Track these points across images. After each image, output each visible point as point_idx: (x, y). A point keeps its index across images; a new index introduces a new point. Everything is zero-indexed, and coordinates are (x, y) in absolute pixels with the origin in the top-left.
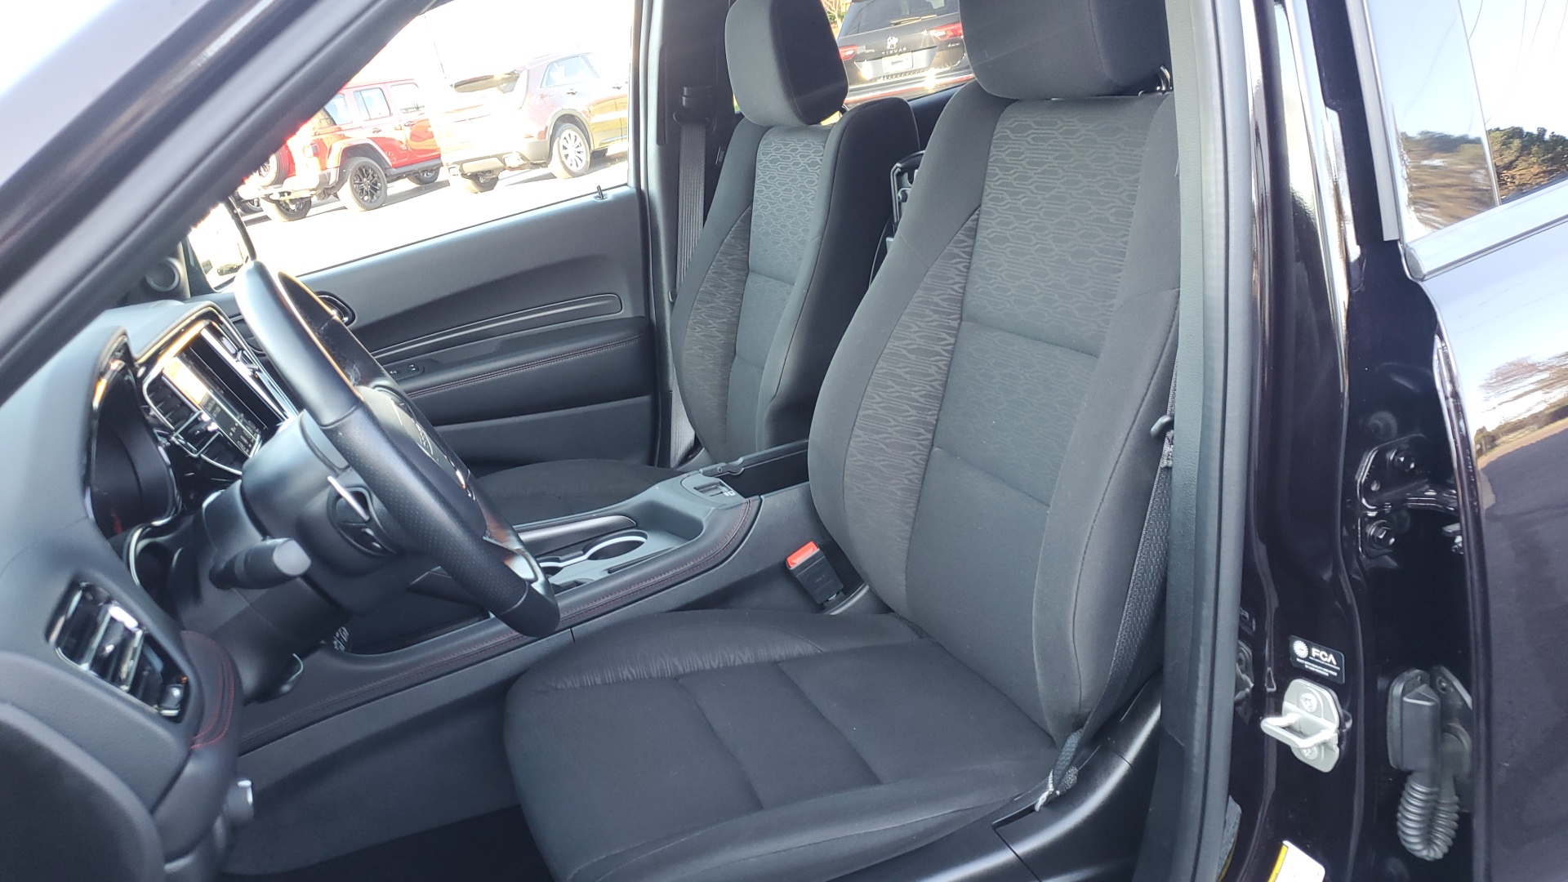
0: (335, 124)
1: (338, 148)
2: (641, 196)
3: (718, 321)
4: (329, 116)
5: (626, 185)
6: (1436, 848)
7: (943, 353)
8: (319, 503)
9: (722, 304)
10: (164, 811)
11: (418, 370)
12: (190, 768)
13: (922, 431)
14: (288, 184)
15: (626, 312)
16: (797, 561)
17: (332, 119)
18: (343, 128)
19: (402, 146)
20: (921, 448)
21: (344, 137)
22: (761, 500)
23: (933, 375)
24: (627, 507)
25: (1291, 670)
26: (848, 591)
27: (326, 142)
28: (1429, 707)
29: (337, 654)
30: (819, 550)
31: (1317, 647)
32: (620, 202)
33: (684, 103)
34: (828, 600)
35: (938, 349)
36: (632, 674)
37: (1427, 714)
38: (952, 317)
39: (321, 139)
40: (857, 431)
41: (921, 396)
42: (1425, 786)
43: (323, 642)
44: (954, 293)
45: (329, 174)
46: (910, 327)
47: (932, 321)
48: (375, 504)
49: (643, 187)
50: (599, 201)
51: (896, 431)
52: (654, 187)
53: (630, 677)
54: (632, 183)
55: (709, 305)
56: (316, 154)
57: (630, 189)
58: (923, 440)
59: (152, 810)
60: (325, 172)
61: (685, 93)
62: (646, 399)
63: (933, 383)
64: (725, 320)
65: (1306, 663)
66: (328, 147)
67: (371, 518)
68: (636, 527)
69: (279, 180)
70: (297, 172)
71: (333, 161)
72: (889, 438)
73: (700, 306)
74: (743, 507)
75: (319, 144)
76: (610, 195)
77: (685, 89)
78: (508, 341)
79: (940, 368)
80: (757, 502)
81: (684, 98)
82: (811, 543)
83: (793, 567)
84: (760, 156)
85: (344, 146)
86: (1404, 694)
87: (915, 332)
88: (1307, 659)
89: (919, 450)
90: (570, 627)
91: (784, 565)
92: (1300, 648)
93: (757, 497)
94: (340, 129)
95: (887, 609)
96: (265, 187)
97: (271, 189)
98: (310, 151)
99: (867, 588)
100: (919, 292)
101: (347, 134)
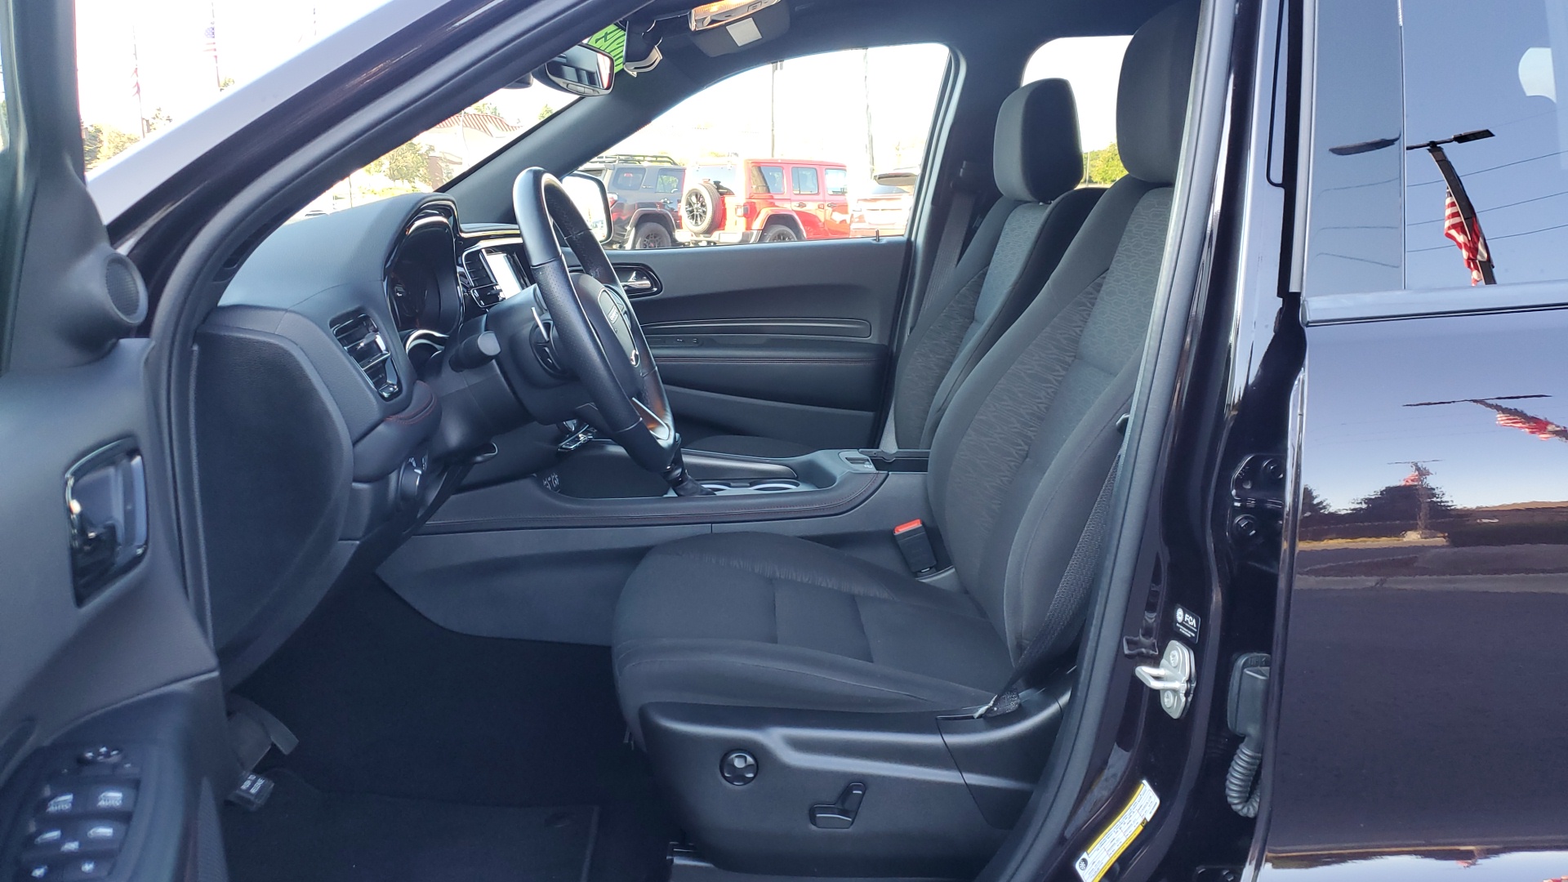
0: (769, 192)
1: (765, 213)
2: (909, 245)
3: (937, 356)
4: (766, 184)
5: (902, 235)
6: (1251, 807)
7: (1055, 382)
8: (526, 330)
9: (944, 343)
10: (360, 446)
11: (698, 342)
12: (381, 428)
13: (1020, 442)
14: (715, 237)
15: (873, 339)
16: (901, 530)
17: (768, 188)
18: (776, 197)
19: (820, 224)
20: (1017, 456)
21: (774, 206)
22: (888, 475)
23: (1041, 399)
24: (792, 462)
25: (1169, 632)
26: (938, 567)
27: (757, 206)
28: (1261, 680)
29: (544, 488)
30: (921, 525)
31: (1189, 614)
32: (892, 247)
33: (961, 174)
34: (920, 572)
35: (1050, 377)
36: (740, 566)
37: (1260, 687)
38: (1068, 354)
39: (754, 203)
40: (970, 431)
41: (1027, 413)
42: (1252, 750)
43: (535, 475)
44: (1074, 334)
45: (752, 234)
46: (1033, 356)
47: (1052, 354)
48: (554, 332)
49: (913, 238)
50: (875, 242)
51: (1001, 438)
52: (920, 240)
53: (738, 566)
54: (906, 236)
55: (935, 342)
56: (745, 215)
57: (905, 238)
58: (1020, 450)
59: (355, 443)
60: (749, 232)
61: (964, 166)
62: (871, 414)
63: (1040, 405)
64: (943, 357)
65: (1181, 627)
66: (758, 211)
67: (549, 341)
68: (796, 479)
69: (709, 231)
70: (726, 227)
71: (758, 224)
72: (993, 442)
73: (926, 341)
74: (871, 476)
75: (751, 205)
76: (884, 241)
77: (965, 163)
78: (773, 340)
79: (1048, 394)
80: (884, 476)
81: (962, 170)
82: (919, 520)
83: (897, 533)
84: (1006, 226)
85: (771, 213)
86: (1245, 666)
87: (1036, 360)
88: (1181, 624)
89: (1015, 458)
90: (712, 523)
91: (892, 531)
92: (1180, 614)
93: (886, 472)
94: (772, 198)
95: (967, 592)
96: (697, 234)
97: (702, 237)
98: (741, 211)
99: (953, 570)
100: (1048, 329)
101: (777, 203)
